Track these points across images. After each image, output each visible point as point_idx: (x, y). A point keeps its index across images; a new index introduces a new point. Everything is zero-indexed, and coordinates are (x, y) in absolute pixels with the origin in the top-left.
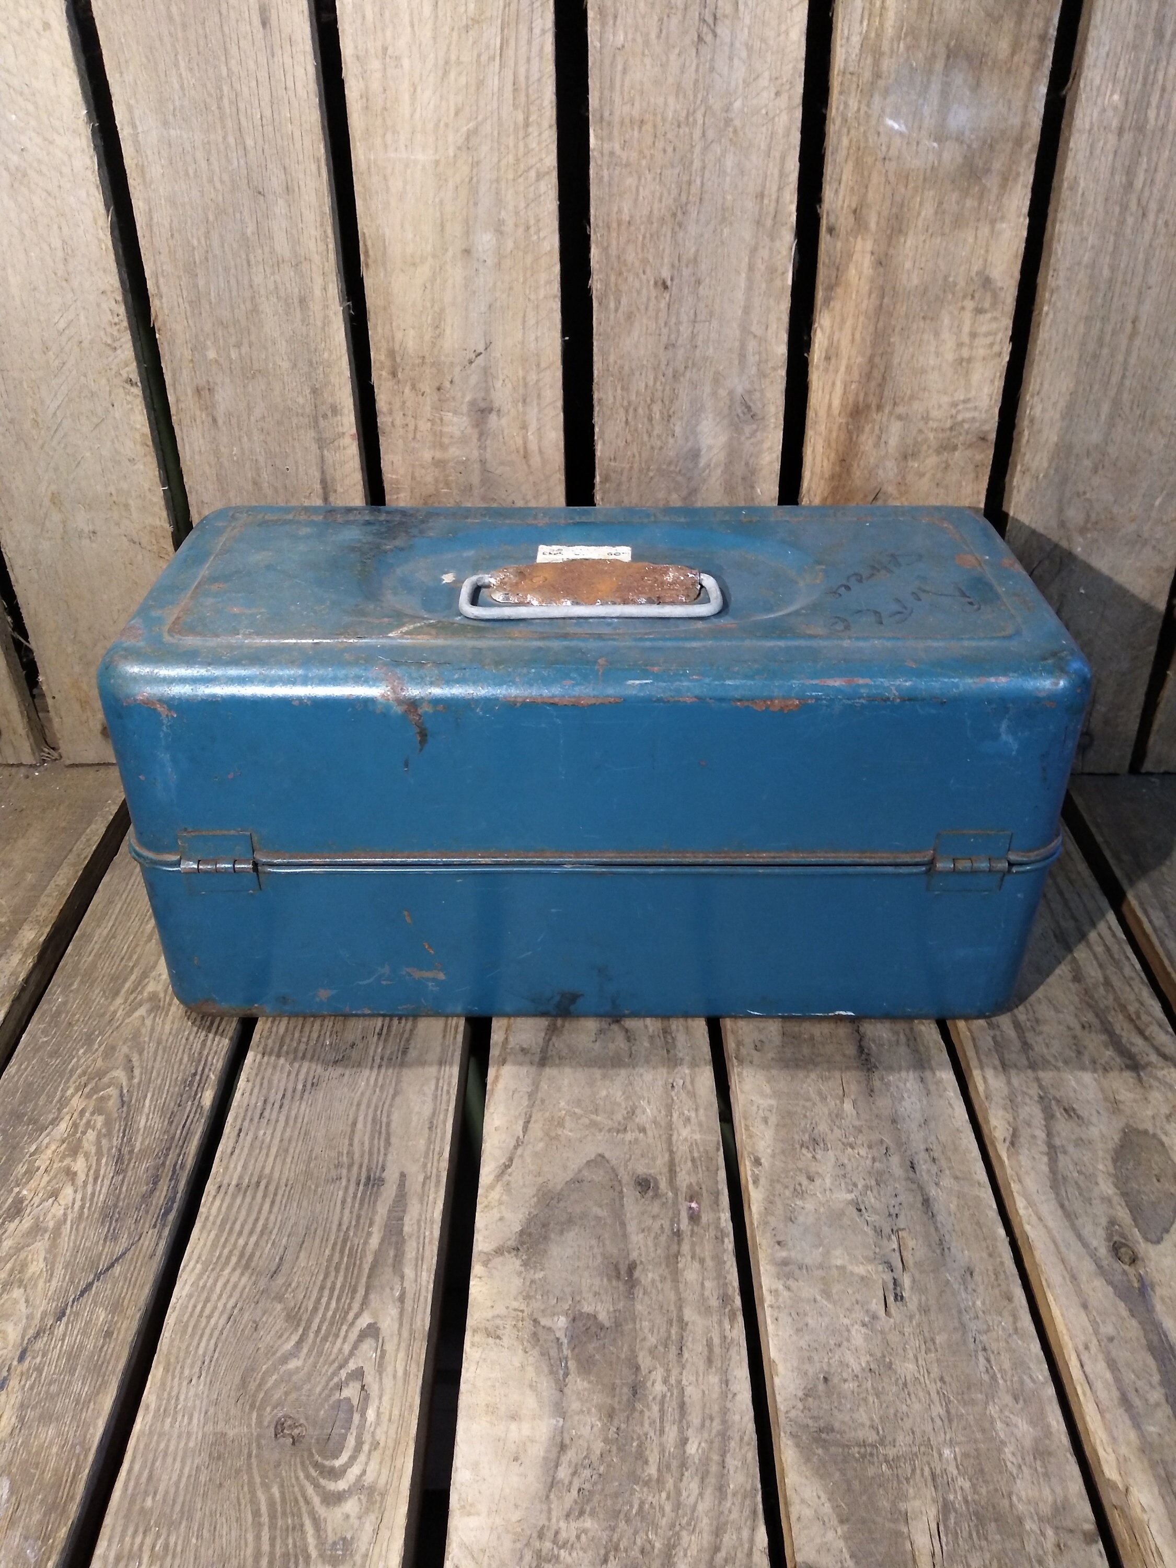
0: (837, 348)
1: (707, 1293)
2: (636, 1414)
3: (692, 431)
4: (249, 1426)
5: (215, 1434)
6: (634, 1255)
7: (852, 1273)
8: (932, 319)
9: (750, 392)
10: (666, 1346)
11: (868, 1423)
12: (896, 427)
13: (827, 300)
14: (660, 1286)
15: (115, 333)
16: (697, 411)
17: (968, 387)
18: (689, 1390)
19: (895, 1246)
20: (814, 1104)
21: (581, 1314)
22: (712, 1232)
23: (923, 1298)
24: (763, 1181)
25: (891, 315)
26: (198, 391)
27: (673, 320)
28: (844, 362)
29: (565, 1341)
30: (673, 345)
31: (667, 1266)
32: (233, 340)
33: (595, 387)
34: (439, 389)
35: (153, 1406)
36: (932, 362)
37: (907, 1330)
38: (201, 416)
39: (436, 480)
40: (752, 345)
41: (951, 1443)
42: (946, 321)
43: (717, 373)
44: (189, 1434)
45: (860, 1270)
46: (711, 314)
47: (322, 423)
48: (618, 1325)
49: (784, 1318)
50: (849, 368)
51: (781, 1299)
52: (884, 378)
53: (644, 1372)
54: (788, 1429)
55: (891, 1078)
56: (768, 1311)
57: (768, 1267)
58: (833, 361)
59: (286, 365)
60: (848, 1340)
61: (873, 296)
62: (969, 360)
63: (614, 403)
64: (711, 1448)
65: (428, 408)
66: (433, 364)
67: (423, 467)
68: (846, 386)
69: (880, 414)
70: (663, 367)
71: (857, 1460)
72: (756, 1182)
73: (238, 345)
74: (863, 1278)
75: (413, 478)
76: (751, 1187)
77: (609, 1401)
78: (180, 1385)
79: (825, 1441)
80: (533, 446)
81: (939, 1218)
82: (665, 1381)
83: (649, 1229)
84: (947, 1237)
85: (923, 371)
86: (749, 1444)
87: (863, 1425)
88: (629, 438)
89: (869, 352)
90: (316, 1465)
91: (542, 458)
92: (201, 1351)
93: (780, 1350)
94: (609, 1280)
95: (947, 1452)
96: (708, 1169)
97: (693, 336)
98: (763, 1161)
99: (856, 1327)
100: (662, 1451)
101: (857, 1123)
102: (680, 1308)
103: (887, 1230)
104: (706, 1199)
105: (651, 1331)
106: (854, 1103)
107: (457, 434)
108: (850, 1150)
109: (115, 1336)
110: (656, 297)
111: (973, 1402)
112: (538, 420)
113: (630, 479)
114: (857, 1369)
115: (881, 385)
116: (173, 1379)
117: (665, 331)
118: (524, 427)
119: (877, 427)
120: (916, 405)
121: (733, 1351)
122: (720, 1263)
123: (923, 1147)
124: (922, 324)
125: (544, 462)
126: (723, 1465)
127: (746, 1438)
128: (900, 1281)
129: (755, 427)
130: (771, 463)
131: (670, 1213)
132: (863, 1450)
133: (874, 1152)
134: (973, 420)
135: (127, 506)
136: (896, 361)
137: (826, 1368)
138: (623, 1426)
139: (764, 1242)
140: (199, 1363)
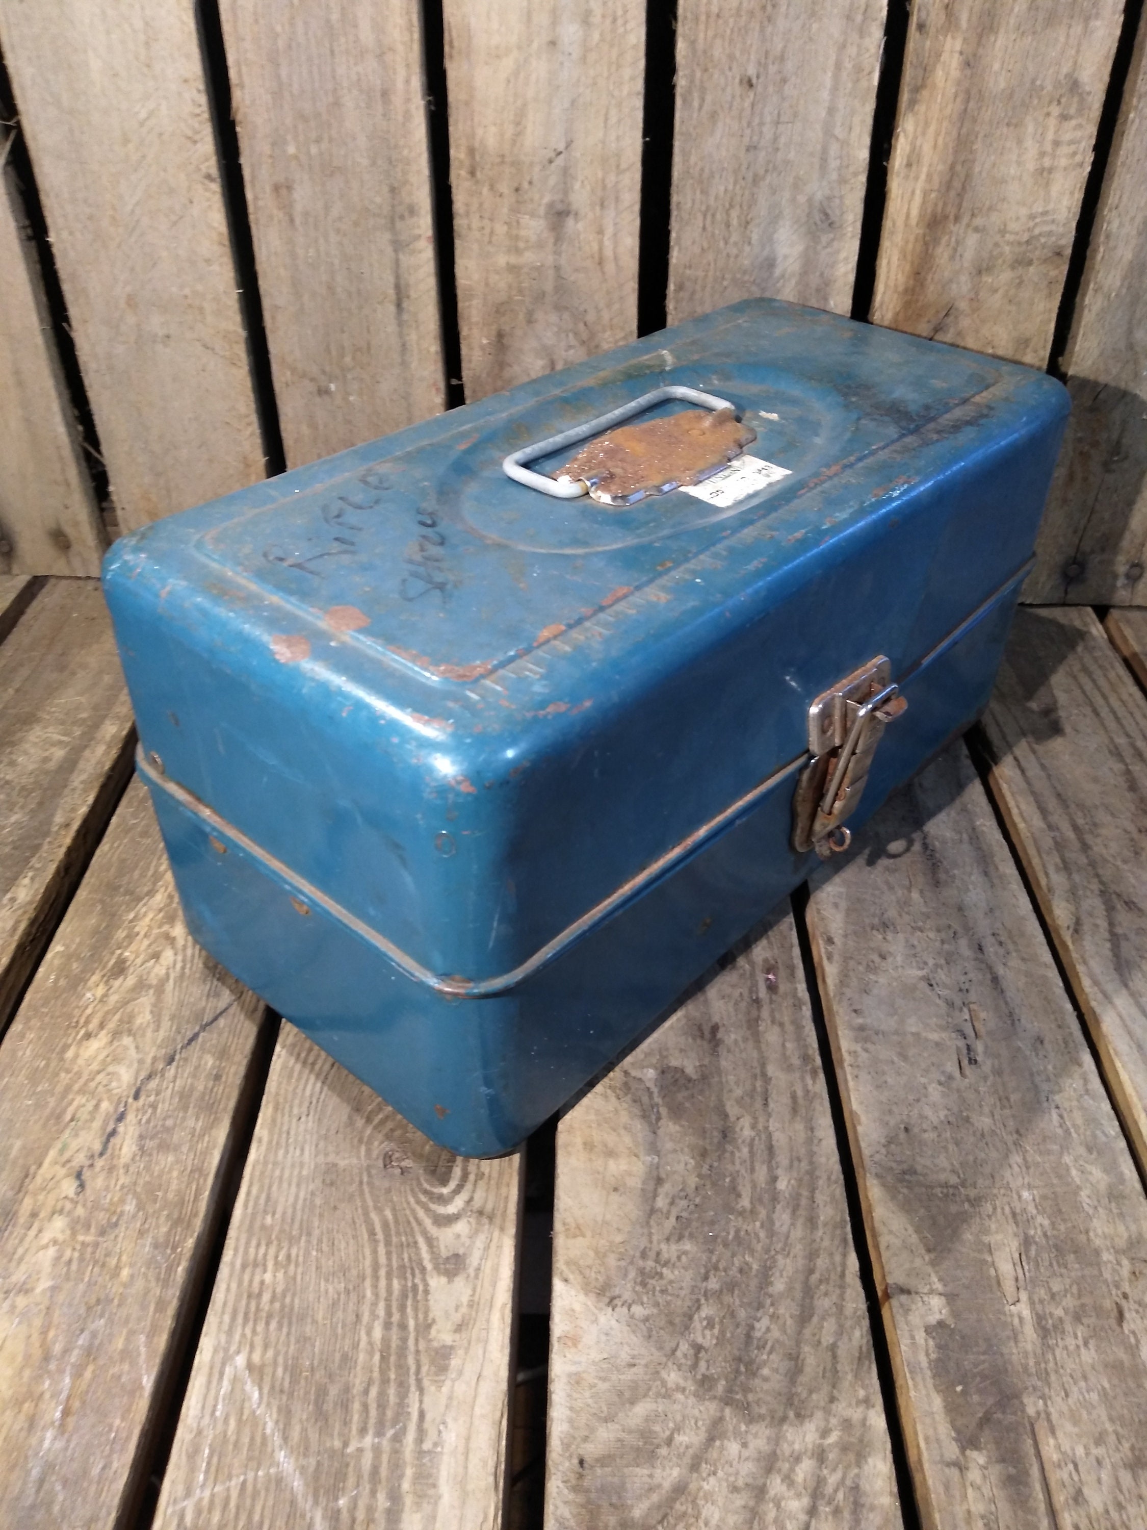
0: (919, 155)
1: (788, 1053)
2: (727, 1155)
3: (768, 240)
4: (359, 1158)
5: (327, 1164)
6: (716, 1019)
7: (927, 1040)
8: (1016, 126)
9: (829, 199)
10: (752, 1097)
11: (949, 1167)
12: (972, 240)
13: (913, 102)
14: (742, 1046)
15: (197, 125)
16: (775, 218)
17: (1047, 200)
18: (777, 1136)
19: (967, 1017)
20: (883, 893)
21: (669, 1067)
22: (790, 1001)
23: (996, 1062)
24: (836, 957)
25: (975, 121)
26: (276, 188)
27: (756, 121)
28: (925, 170)
29: (655, 1090)
30: (755, 148)
31: (749, 1029)
32: (313, 135)
33: (674, 189)
34: (517, 190)
35: (265, 1139)
36: (1012, 171)
37: (982, 1089)
38: (279, 215)
39: (510, 287)
40: (834, 149)
41: (1030, 1187)
42: (1030, 129)
43: (797, 178)
44: (302, 1165)
45: (935, 1036)
46: (795, 115)
47: (399, 225)
48: (704, 1078)
49: (864, 1076)
50: (929, 177)
51: (860, 1059)
52: (964, 188)
53: (732, 1118)
54: (874, 1171)
55: (956, 872)
56: (848, 1069)
57: (846, 1032)
58: (914, 168)
59: (365, 162)
60: (926, 1097)
61: (959, 100)
62: (1051, 170)
63: (692, 207)
64: (799, 1186)
65: (505, 210)
66: (513, 164)
67: (497, 273)
68: (925, 193)
69: (958, 225)
70: (744, 168)
71: (940, 1199)
72: (830, 958)
73: (318, 141)
74: (937, 1044)
75: (487, 284)
76: (825, 962)
77: (701, 1143)
78: (290, 1122)
79: (910, 1182)
80: (608, 252)
81: (1008, 994)
82: (753, 1127)
83: (729, 996)
84: (1017, 1011)
85: (1003, 181)
86: (836, 1182)
87: (944, 1170)
88: (705, 245)
89: (950, 159)
90: (426, 1192)
91: (617, 265)
92: (308, 1093)
93: (861, 1103)
94: (694, 1039)
95: (1026, 1194)
96: (782, 946)
97: (776, 139)
98: (836, 940)
99: (934, 1085)
100: (754, 1186)
101: (924, 910)
102: (763, 1065)
103: (958, 1003)
104: (782, 973)
105: (737, 1083)
106: (921, 892)
107: (533, 238)
108: (919, 933)
109: (224, 1079)
110: (741, 96)
111: (1049, 1152)
112: (615, 224)
113: (704, 288)
114: (936, 1122)
115: (960, 195)
116: (283, 1116)
117: (748, 132)
118: (600, 232)
119: (953, 239)
120: (995, 218)
121: (816, 1104)
122: (799, 1027)
123: (989, 932)
124: (1005, 130)
125: (619, 268)
126: (812, 1199)
127: (833, 1178)
128: (973, 1047)
129: (831, 236)
130: (846, 274)
131: (749, 983)
132: (945, 1191)
133: (943, 935)
134: (1050, 233)
135: (201, 310)
136: (977, 169)
137: (905, 1117)
138: (716, 1164)
139: (841, 1011)
140: (306, 1104)
